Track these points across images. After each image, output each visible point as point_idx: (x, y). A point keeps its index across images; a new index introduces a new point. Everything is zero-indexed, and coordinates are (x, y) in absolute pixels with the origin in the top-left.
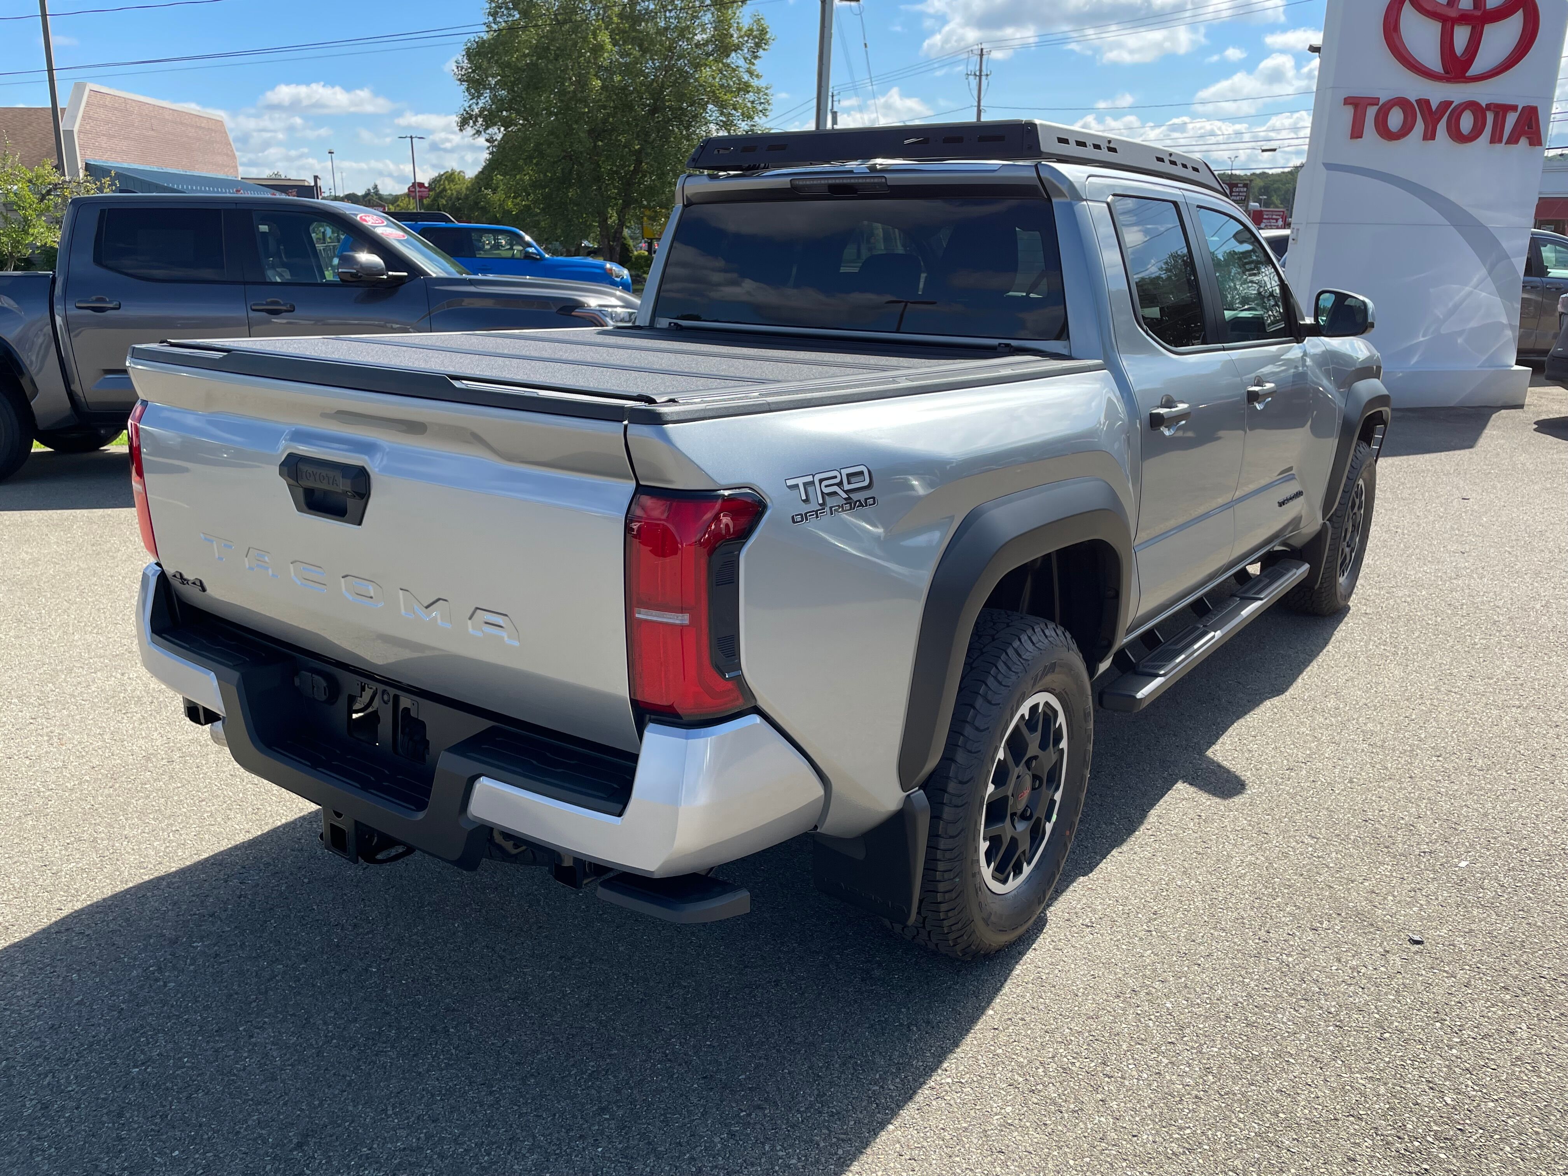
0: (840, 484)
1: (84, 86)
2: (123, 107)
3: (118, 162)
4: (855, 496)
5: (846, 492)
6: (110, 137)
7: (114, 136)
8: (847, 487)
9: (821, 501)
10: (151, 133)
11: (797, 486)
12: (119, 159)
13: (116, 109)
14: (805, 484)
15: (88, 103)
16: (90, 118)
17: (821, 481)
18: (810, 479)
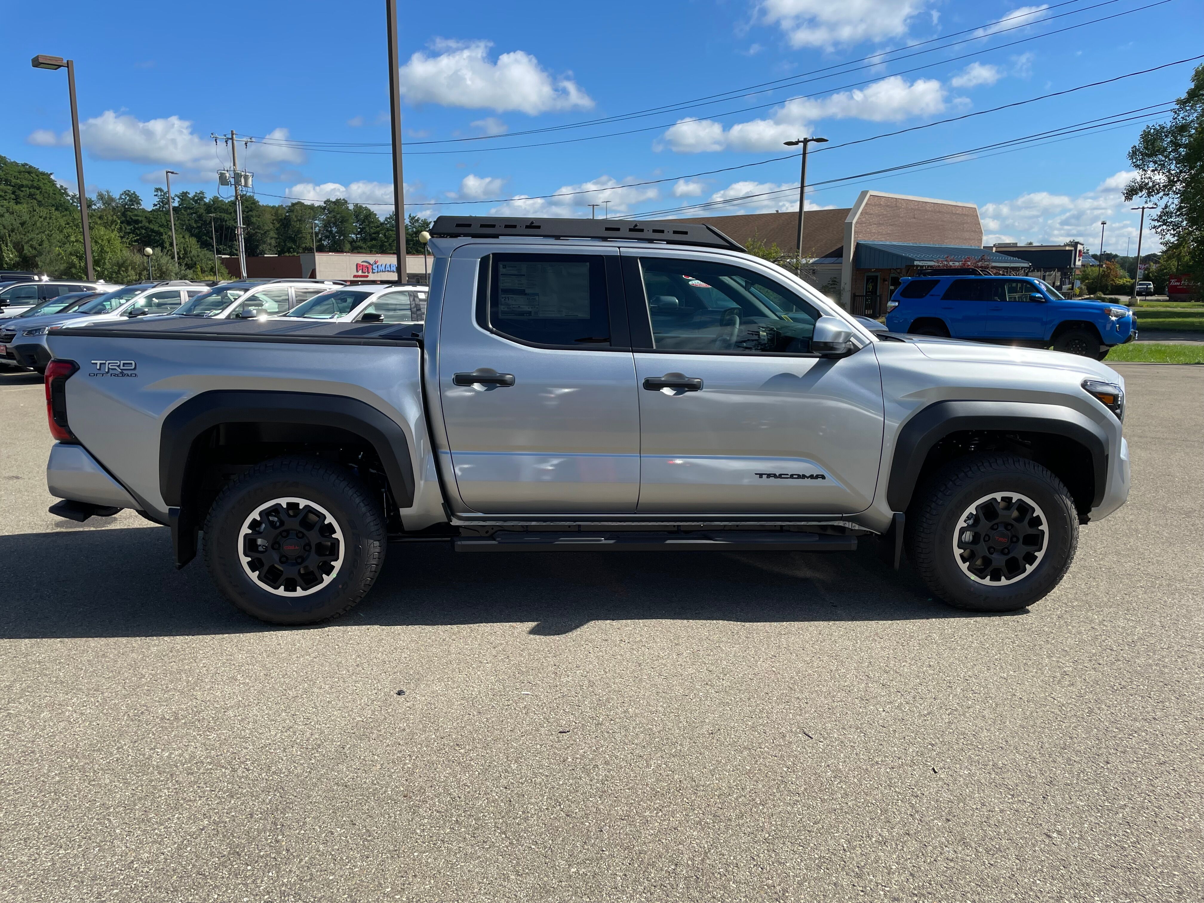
0: (119, 366)
1: (867, 192)
2: (894, 205)
3: (882, 241)
4: (125, 372)
5: (121, 369)
6: (879, 224)
7: (883, 224)
8: (122, 367)
9: (107, 371)
10: (914, 220)
11: (97, 363)
12: (883, 239)
13: (888, 206)
14: (101, 364)
15: (867, 204)
16: (866, 213)
17: (109, 364)
18: (104, 362)
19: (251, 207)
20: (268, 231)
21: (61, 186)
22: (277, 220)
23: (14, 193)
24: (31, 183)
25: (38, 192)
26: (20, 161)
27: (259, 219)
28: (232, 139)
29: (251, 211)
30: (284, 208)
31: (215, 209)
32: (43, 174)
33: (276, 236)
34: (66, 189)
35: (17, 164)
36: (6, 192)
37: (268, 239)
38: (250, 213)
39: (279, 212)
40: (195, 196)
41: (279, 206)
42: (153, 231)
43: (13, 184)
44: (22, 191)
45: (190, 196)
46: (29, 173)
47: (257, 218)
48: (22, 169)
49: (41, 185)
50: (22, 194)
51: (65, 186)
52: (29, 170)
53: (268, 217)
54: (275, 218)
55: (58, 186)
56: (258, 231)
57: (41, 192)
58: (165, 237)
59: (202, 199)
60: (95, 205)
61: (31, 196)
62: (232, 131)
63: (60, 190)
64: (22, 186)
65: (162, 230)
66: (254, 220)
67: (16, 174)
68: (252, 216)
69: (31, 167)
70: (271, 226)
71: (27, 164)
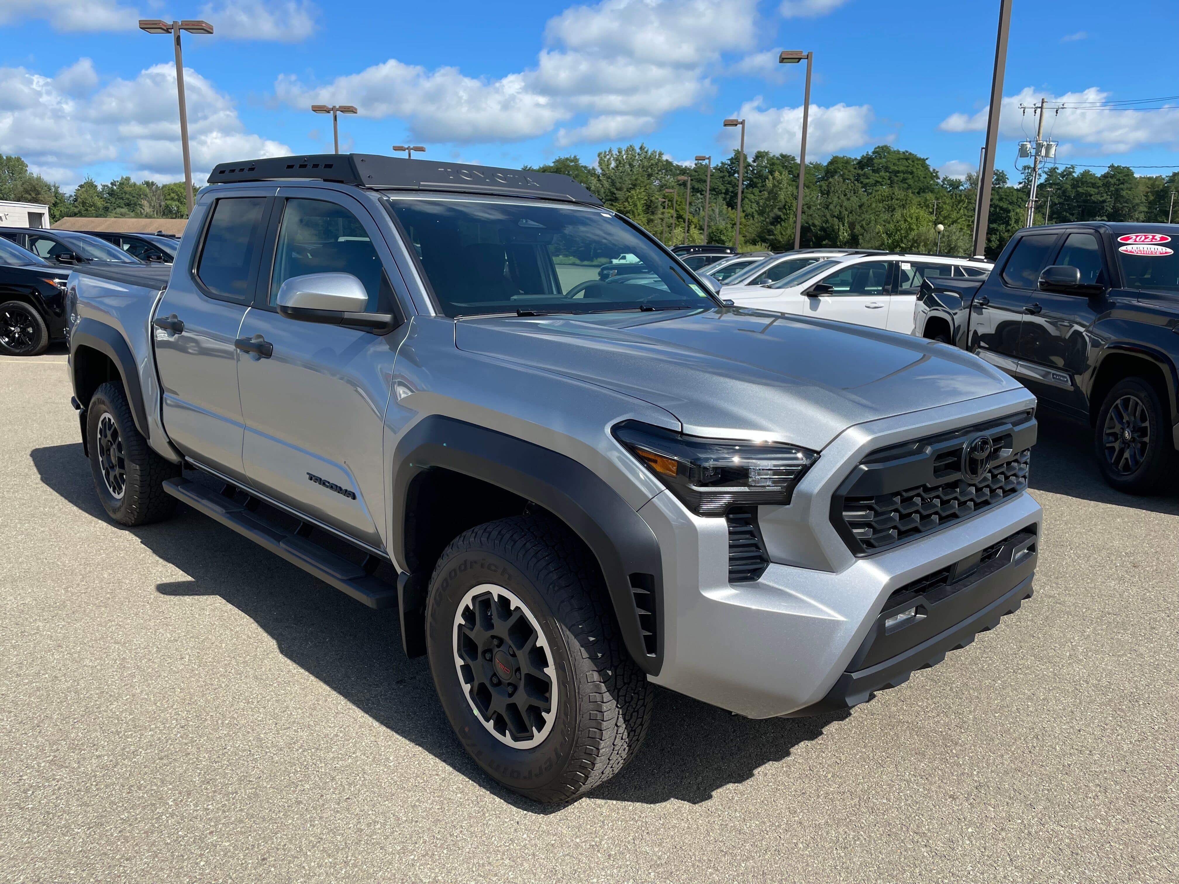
19: (1124, 179)
20: (1137, 204)
21: (934, 170)
22: (1151, 192)
23: (890, 178)
24: (906, 168)
25: (910, 176)
26: (902, 150)
27: (1129, 192)
28: (1041, 108)
29: (1123, 183)
30: (1164, 179)
31: (1083, 183)
32: (919, 159)
33: (1146, 210)
34: (938, 172)
35: (898, 152)
36: (884, 178)
37: (1136, 213)
38: (1121, 186)
39: (1157, 183)
40: (1065, 171)
41: (1156, 177)
42: (1001, 208)
43: (890, 170)
44: (897, 177)
45: (1058, 171)
46: (907, 159)
47: (1128, 191)
48: (902, 156)
49: (915, 170)
50: (896, 179)
51: (937, 170)
52: (908, 157)
53: (1142, 189)
54: (1149, 190)
55: (931, 170)
56: (1126, 205)
57: (913, 177)
58: (1012, 214)
59: (1070, 173)
60: (962, 185)
61: (904, 180)
62: (1043, 99)
63: (932, 173)
64: (898, 172)
65: (1010, 207)
66: (1124, 193)
67: (895, 161)
68: (1122, 189)
69: (910, 154)
70: (1144, 199)
71: (907, 152)
